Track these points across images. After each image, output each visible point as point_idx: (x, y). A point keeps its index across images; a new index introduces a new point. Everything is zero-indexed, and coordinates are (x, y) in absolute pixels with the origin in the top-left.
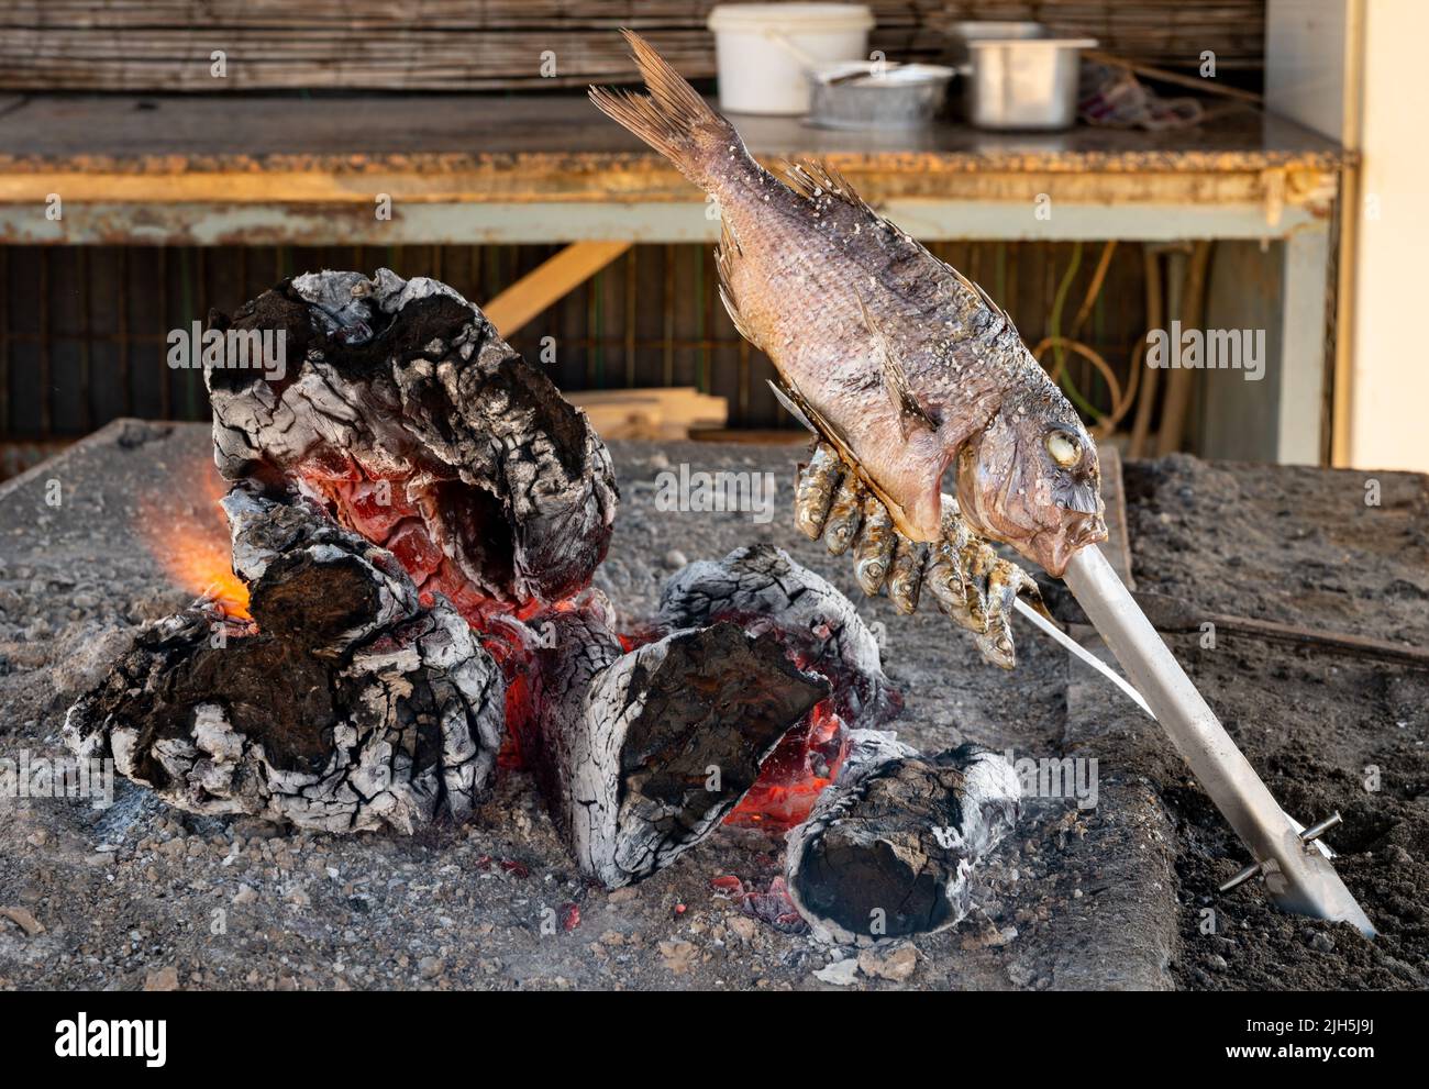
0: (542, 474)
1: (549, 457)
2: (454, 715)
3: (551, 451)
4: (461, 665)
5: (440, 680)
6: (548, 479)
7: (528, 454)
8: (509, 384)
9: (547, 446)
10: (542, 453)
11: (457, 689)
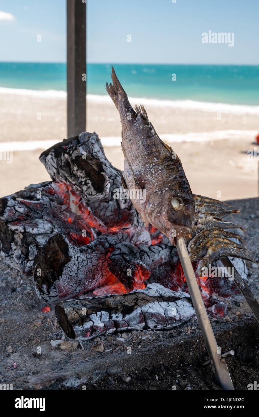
0: (88, 189)
1: (90, 185)
2: (32, 246)
3: (91, 183)
4: (39, 234)
5: (30, 236)
6: (89, 191)
7: (86, 184)
8: (77, 162)
9: (90, 182)
10: (89, 183)
11: (36, 240)
